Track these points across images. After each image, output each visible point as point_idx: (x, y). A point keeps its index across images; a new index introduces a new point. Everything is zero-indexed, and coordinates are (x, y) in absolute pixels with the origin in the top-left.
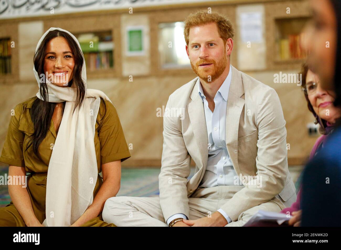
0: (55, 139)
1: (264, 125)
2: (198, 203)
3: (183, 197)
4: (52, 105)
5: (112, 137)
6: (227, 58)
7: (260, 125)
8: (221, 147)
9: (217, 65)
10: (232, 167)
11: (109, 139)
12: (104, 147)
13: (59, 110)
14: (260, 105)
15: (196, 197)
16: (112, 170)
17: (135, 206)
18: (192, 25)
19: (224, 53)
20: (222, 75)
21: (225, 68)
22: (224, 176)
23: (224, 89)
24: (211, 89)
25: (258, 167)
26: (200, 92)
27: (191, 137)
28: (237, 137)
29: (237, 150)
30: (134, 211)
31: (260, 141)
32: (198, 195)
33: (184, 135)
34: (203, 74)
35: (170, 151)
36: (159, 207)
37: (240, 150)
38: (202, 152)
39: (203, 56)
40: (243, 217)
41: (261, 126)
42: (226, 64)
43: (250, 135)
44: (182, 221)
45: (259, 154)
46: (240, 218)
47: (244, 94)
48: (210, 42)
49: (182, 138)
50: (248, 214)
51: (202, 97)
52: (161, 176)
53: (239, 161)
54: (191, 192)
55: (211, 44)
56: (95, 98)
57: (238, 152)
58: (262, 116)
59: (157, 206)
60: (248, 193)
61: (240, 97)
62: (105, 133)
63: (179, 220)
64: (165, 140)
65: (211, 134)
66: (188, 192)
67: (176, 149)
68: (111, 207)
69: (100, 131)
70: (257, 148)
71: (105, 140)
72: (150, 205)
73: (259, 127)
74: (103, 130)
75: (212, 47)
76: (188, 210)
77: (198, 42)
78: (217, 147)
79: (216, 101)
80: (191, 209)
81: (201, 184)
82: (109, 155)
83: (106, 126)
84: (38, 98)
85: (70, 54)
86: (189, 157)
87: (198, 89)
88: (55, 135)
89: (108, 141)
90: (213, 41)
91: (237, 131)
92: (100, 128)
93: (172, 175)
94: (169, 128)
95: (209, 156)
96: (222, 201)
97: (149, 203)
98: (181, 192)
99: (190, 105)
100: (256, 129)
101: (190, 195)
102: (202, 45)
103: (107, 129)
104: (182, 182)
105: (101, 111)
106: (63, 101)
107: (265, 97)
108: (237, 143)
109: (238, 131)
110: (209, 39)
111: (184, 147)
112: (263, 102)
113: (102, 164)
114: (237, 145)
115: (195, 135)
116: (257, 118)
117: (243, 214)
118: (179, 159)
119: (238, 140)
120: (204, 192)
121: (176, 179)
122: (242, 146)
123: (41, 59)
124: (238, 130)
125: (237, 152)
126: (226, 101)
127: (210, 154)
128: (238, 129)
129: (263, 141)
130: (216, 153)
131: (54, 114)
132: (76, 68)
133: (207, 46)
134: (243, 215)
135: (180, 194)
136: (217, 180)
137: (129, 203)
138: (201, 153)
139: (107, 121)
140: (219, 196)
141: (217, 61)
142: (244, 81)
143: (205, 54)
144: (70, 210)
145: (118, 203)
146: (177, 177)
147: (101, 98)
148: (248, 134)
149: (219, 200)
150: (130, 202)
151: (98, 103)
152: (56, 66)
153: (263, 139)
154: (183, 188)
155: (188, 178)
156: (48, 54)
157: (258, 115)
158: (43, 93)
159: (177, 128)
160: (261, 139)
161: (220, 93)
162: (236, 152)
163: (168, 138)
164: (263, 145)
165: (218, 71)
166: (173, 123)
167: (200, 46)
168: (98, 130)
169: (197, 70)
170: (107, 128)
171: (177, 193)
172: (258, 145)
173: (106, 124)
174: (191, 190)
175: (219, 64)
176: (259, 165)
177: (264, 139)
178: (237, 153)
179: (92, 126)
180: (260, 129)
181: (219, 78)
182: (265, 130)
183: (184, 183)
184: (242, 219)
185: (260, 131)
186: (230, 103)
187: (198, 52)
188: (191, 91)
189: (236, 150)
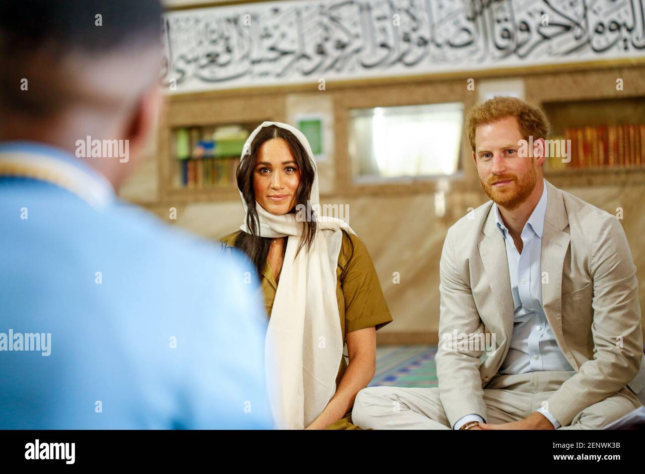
0: (275, 291)
1: (603, 274)
2: (500, 398)
3: (476, 388)
4: (265, 241)
5: (363, 291)
6: (537, 171)
7: (596, 274)
8: (533, 309)
9: (520, 183)
10: (553, 343)
11: (359, 294)
12: (351, 307)
13: (276, 248)
14: (595, 242)
15: (495, 387)
16: (363, 342)
17: (405, 402)
18: (477, 122)
19: (530, 164)
20: (531, 196)
21: (534, 186)
22: (540, 357)
23: (536, 219)
24: (515, 219)
25: (596, 341)
26: (498, 223)
27: (487, 293)
28: (561, 294)
29: (561, 315)
30: (403, 409)
31: (597, 299)
32: (499, 385)
33: (476, 290)
34: (498, 196)
35: (452, 316)
36: (440, 404)
37: (565, 315)
38: (504, 317)
39: (498, 170)
40: (581, 420)
41: (598, 276)
42: (535, 180)
43: (581, 290)
44: (478, 425)
45: (597, 320)
46: (577, 419)
47: (569, 225)
48: (507, 149)
49: (470, 295)
50: (590, 414)
51: (503, 231)
52: (438, 356)
53: (565, 332)
54: (487, 380)
55: (510, 151)
56: (334, 231)
57: (563, 317)
58: (599, 259)
59: (437, 402)
60: (584, 382)
61: (563, 231)
62: (352, 283)
63: (473, 425)
64: (443, 299)
65: (516, 289)
66: (483, 380)
67: (462, 313)
68: (367, 403)
69: (345, 279)
70: (592, 311)
71: (352, 295)
72: (427, 400)
73: (595, 277)
74: (349, 277)
75: (510, 155)
76: (484, 409)
77: (489, 150)
78: (527, 310)
79: (524, 238)
80: (489, 407)
81: (503, 368)
82: (360, 318)
83: (353, 272)
84: (243, 232)
85: (292, 165)
86: (482, 326)
87: (494, 218)
88: (274, 285)
89: (358, 296)
90: (512, 146)
91: (559, 284)
92: (344, 276)
93: (457, 354)
94: (451, 281)
95: (516, 324)
96: (539, 395)
97: (424, 397)
98: (473, 380)
99: (483, 245)
100: (589, 280)
101: (485, 385)
102: (496, 154)
103: (356, 277)
104: (473, 364)
105: (346, 249)
106: (284, 236)
107: (603, 230)
108: (561, 304)
109: (561, 285)
110: (506, 143)
111: (473, 310)
112: (599, 238)
113: (348, 332)
114: (561, 305)
115: (492, 291)
116: (592, 263)
117: (582, 413)
118: (467, 328)
119: (562, 298)
120: (508, 381)
121: (464, 360)
122: (568, 308)
123: (249, 172)
124: (561, 283)
125: (561, 316)
126: (540, 237)
127: (516, 322)
128: (561, 280)
129: (602, 299)
130: (525, 320)
131: (270, 253)
132: (300, 188)
133: (503, 155)
134: (583, 415)
135: (470, 384)
136: (529, 363)
137: (394, 397)
138: (503, 319)
139: (355, 264)
140: (533, 388)
141: (519, 177)
142: (568, 206)
143: (500, 167)
144: (303, 404)
145: (379, 398)
146: (465, 356)
147: (343, 231)
148: (578, 289)
149: (533, 393)
150: (397, 395)
151: (338, 237)
152: (272, 186)
153: (602, 297)
154: (474, 374)
155: (480, 358)
156: (258, 164)
157: (593, 259)
158: (251, 225)
159: (462, 280)
160: (599, 296)
161: (530, 225)
162: (558, 317)
163: (448, 296)
164: (602, 306)
165: (523, 191)
166: (456, 272)
167: (492, 155)
168: (342, 280)
169: (489, 191)
170: (357, 275)
171: (466, 381)
172: (594, 306)
173: (353, 270)
174: (486, 377)
175: (523, 180)
176: (597, 337)
177: (604, 297)
178: (561, 319)
179: (332, 272)
180: (596, 281)
181: (526, 202)
182: (605, 282)
183: (476, 366)
184: (580, 422)
185: (596, 284)
186: (545, 241)
187: (490, 163)
188: (483, 222)
189: (559, 314)
